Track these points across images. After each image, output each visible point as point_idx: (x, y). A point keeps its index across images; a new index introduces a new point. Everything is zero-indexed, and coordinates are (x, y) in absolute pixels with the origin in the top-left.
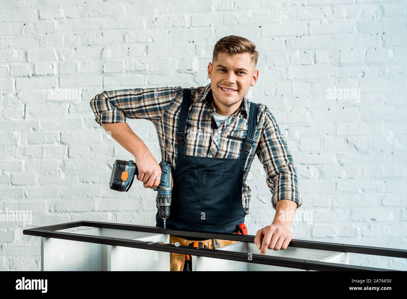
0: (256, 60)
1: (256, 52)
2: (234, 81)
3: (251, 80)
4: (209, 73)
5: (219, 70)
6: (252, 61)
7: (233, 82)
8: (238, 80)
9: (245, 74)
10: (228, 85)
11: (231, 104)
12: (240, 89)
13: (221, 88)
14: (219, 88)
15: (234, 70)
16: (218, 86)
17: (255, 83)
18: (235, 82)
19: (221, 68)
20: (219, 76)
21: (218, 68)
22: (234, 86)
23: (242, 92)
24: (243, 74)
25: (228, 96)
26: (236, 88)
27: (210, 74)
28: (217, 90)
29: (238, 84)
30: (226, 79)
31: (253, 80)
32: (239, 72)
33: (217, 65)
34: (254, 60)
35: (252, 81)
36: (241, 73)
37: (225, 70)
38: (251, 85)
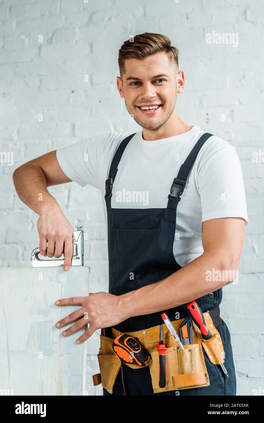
0: (176, 59)
1: (173, 48)
2: (153, 93)
3: (176, 85)
4: (120, 90)
5: (131, 84)
6: (171, 61)
7: (153, 96)
8: (158, 91)
9: (166, 80)
10: (147, 102)
11: (158, 125)
12: (165, 102)
13: (139, 107)
14: (137, 108)
15: (149, 80)
16: (135, 106)
17: (183, 88)
18: (155, 95)
19: (132, 80)
20: (133, 93)
21: (129, 81)
22: (155, 101)
23: (167, 105)
24: (164, 82)
25: (151, 117)
26: (159, 102)
27: (122, 92)
28: (134, 111)
29: (160, 96)
30: (142, 94)
31: (179, 85)
32: (157, 80)
33: (126, 79)
34: (173, 59)
35: (178, 87)
36: (161, 80)
37: (139, 83)
38: (179, 92)
